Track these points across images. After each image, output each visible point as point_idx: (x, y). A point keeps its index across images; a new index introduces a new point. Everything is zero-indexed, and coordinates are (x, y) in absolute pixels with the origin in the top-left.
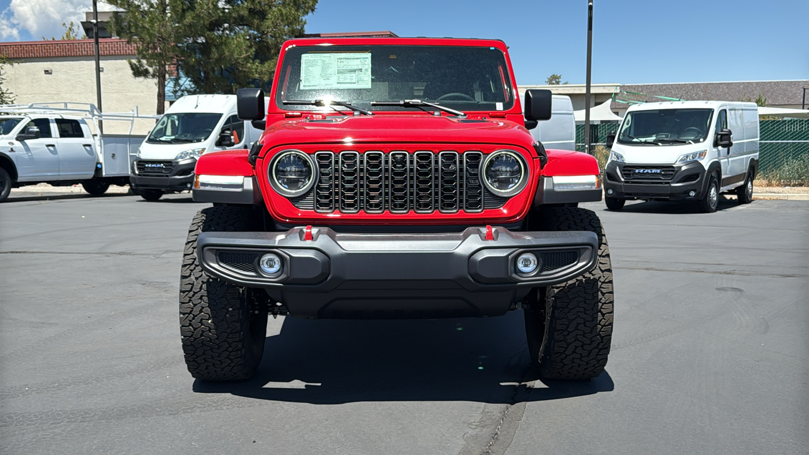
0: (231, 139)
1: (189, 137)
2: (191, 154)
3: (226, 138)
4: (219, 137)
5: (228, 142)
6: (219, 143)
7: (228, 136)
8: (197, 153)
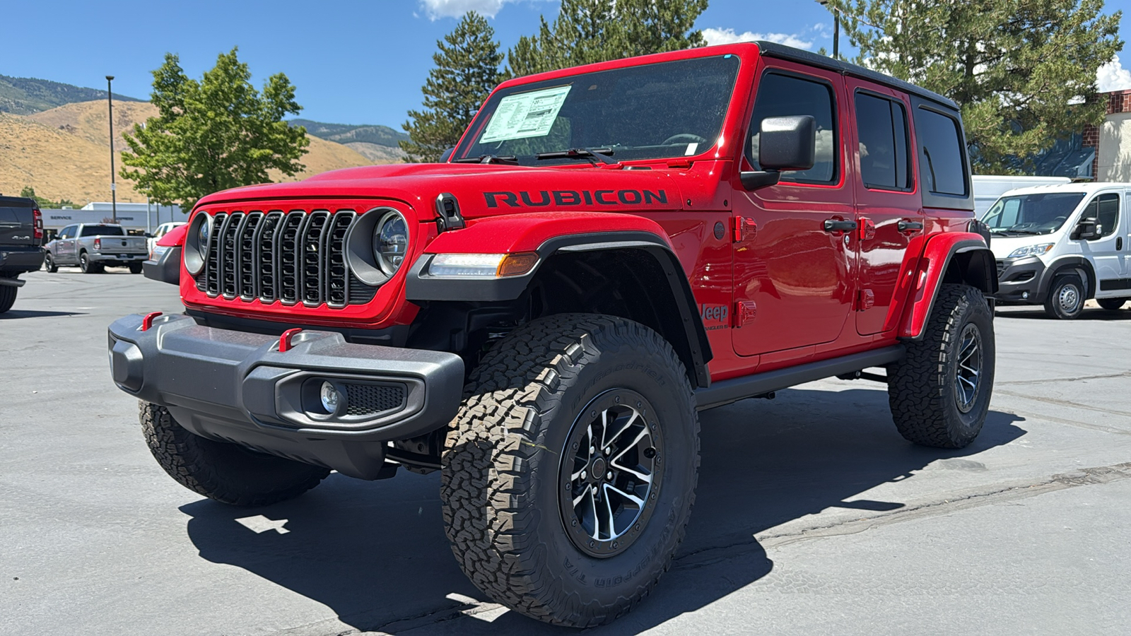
0: (1096, 229)
1: (1032, 227)
2: (1032, 250)
3: (1088, 228)
4: (1076, 226)
5: (1092, 234)
6: (1076, 236)
7: (1092, 225)
8: (1041, 250)
